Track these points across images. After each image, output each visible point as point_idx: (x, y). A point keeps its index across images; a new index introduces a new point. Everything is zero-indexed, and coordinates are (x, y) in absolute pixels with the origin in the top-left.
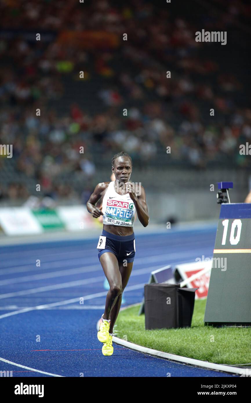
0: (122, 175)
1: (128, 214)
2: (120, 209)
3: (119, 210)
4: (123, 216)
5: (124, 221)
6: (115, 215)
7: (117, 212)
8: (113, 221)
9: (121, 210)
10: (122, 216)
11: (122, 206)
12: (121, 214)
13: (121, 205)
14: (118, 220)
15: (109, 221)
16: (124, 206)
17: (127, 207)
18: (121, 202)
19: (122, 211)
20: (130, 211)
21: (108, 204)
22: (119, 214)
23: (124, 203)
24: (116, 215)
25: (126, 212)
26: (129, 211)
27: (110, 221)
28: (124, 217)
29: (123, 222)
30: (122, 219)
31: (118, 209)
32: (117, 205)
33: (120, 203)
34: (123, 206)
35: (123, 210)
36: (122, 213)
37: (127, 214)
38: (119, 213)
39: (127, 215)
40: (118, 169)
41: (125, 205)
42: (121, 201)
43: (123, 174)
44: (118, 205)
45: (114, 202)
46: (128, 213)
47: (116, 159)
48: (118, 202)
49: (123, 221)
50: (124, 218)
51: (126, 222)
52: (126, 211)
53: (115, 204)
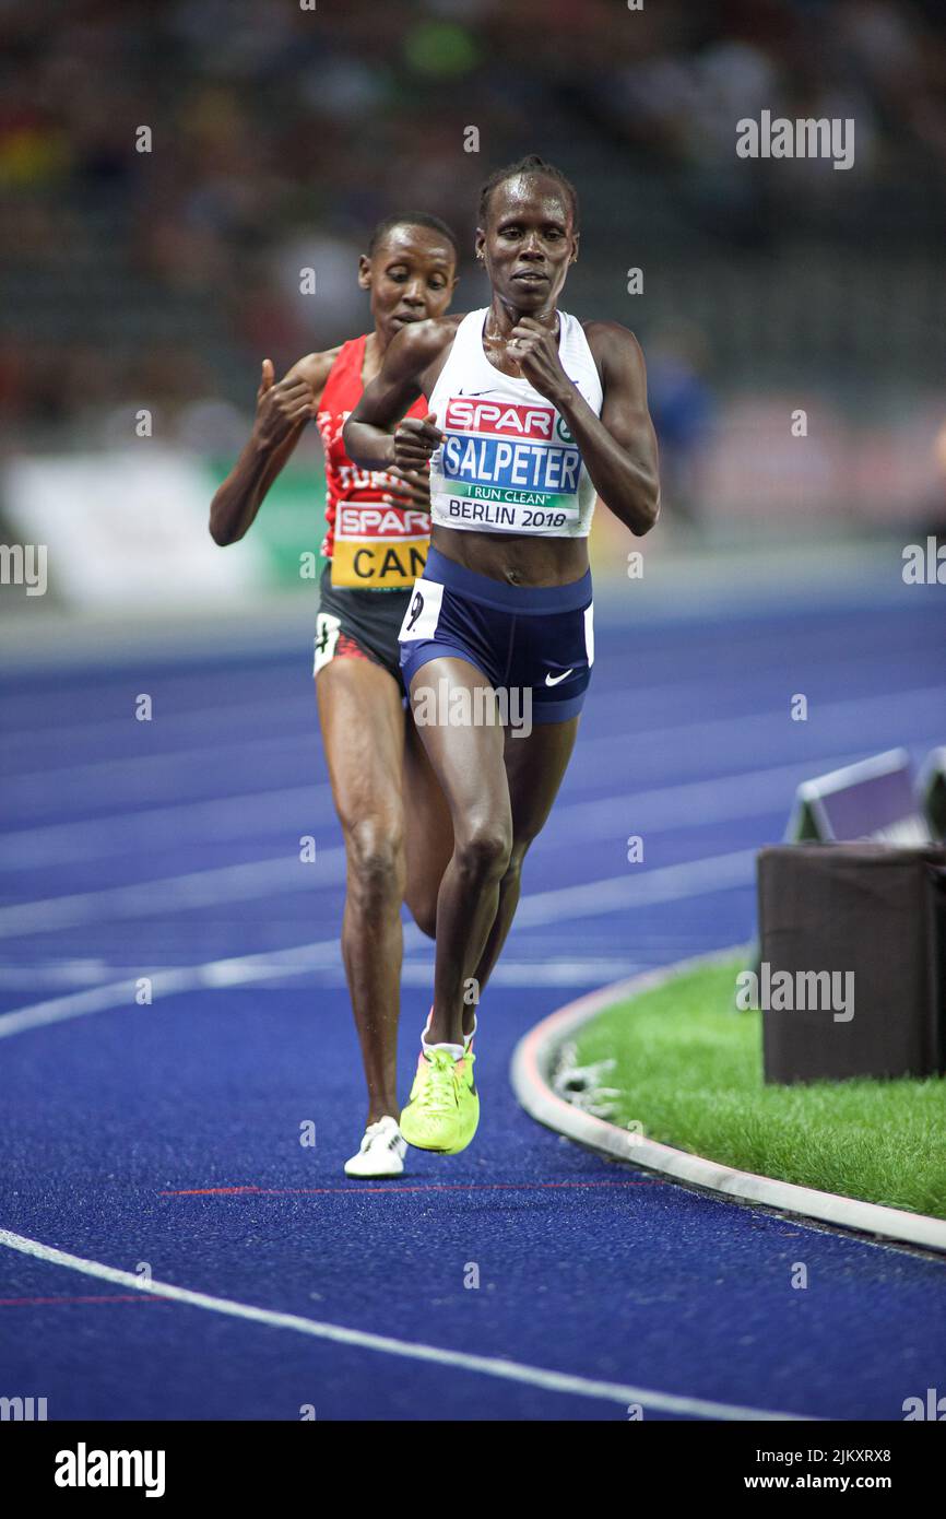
0: (520, 266)
1: (556, 467)
2: (513, 445)
3: (508, 449)
4: (531, 479)
5: (540, 505)
6: (487, 476)
7: (500, 464)
8: (479, 510)
9: (519, 449)
10: (523, 481)
11: (520, 430)
12: (521, 472)
13: (517, 423)
14: (502, 500)
15: (455, 512)
16: (532, 427)
17: (546, 432)
18: (513, 407)
19: (523, 457)
20: (564, 450)
21: (452, 421)
22: (506, 472)
23: (530, 415)
24: (496, 479)
25: (544, 459)
26: (557, 454)
27: (464, 510)
28: (536, 483)
29: (534, 510)
30: (527, 497)
31: (501, 447)
32: (498, 426)
33: (511, 412)
34: (527, 430)
35: (526, 450)
36: (524, 464)
37: (551, 467)
38: (505, 464)
39: (552, 472)
40: (501, 231)
41: (536, 423)
42: (518, 402)
43: (525, 258)
44: (504, 422)
45: (481, 408)
46: (555, 460)
47: (498, 189)
48: (504, 408)
49: (530, 503)
50: (535, 488)
51: (547, 511)
52: (544, 452)
53: (486, 417)
